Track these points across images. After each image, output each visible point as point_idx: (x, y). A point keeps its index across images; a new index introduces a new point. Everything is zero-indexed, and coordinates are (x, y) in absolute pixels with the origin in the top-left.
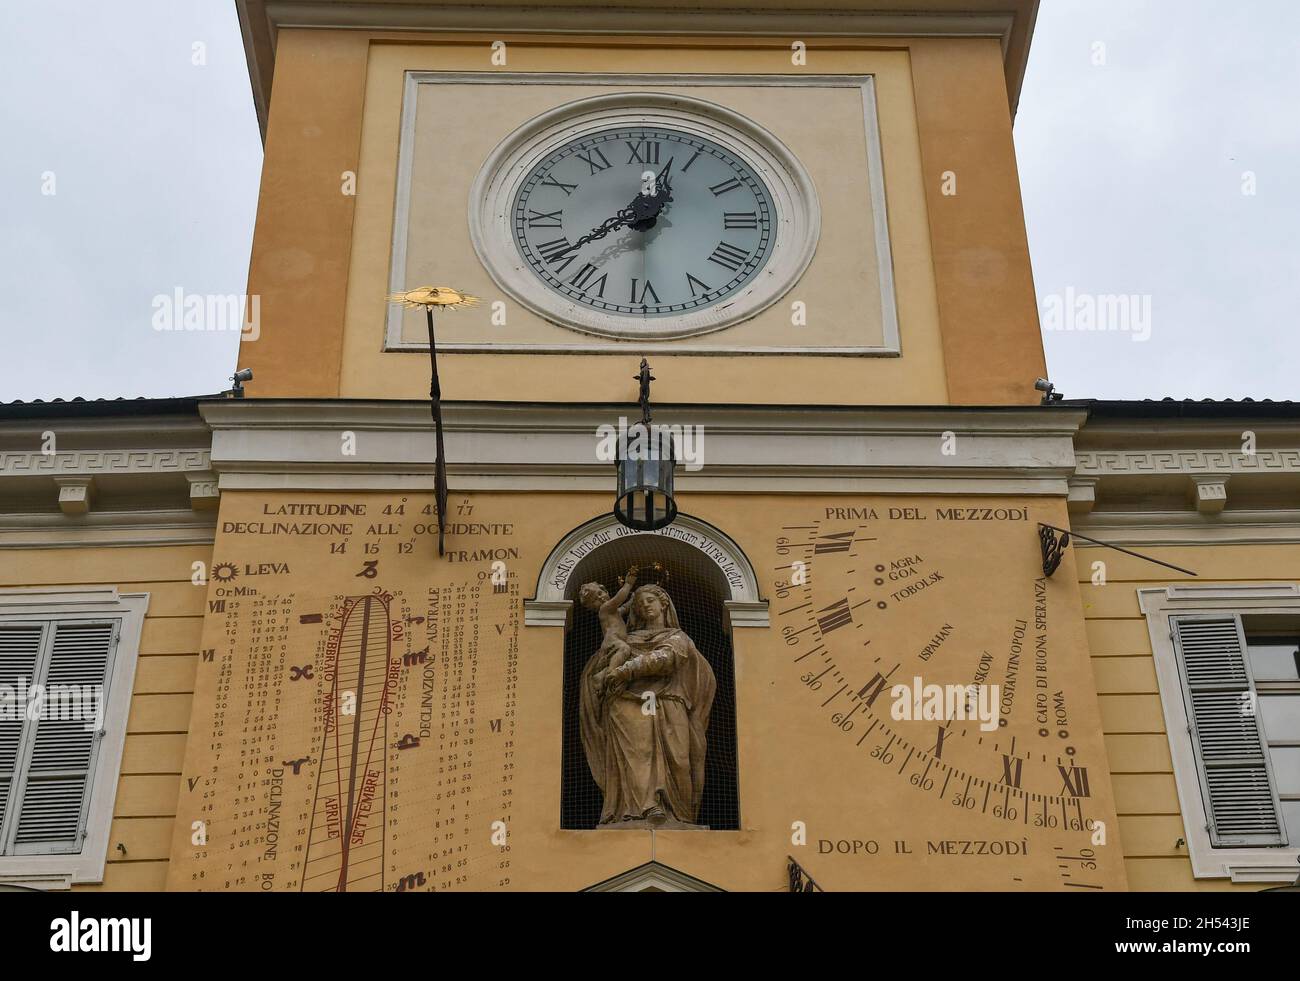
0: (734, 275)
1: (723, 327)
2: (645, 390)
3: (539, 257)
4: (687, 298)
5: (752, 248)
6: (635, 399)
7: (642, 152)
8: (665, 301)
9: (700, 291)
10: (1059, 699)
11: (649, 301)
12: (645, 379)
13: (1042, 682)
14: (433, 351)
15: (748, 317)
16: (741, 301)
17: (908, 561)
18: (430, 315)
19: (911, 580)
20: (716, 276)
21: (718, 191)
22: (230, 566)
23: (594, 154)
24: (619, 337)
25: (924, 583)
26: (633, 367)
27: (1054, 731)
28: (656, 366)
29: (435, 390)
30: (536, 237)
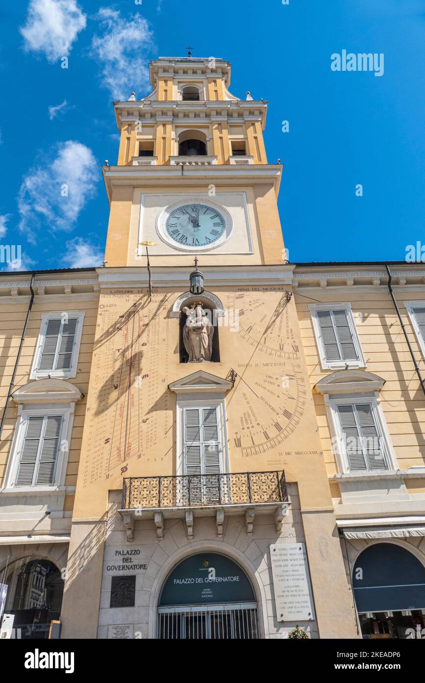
0: (216, 237)
1: (214, 248)
2: (196, 263)
3: (172, 234)
4: (205, 242)
5: (220, 231)
6: (194, 265)
7: (195, 210)
8: (200, 243)
9: (208, 240)
10: (291, 330)
11: (197, 243)
12: (196, 261)
13: (287, 326)
14: (148, 255)
15: (219, 246)
16: (217, 243)
17: (257, 300)
18: (147, 248)
19: (257, 304)
20: (212, 237)
21: (212, 218)
22: (103, 305)
23: (184, 211)
24: (190, 251)
25: (260, 305)
26: (193, 258)
27: (290, 337)
28: (199, 258)
29: (148, 265)
30: (171, 229)
